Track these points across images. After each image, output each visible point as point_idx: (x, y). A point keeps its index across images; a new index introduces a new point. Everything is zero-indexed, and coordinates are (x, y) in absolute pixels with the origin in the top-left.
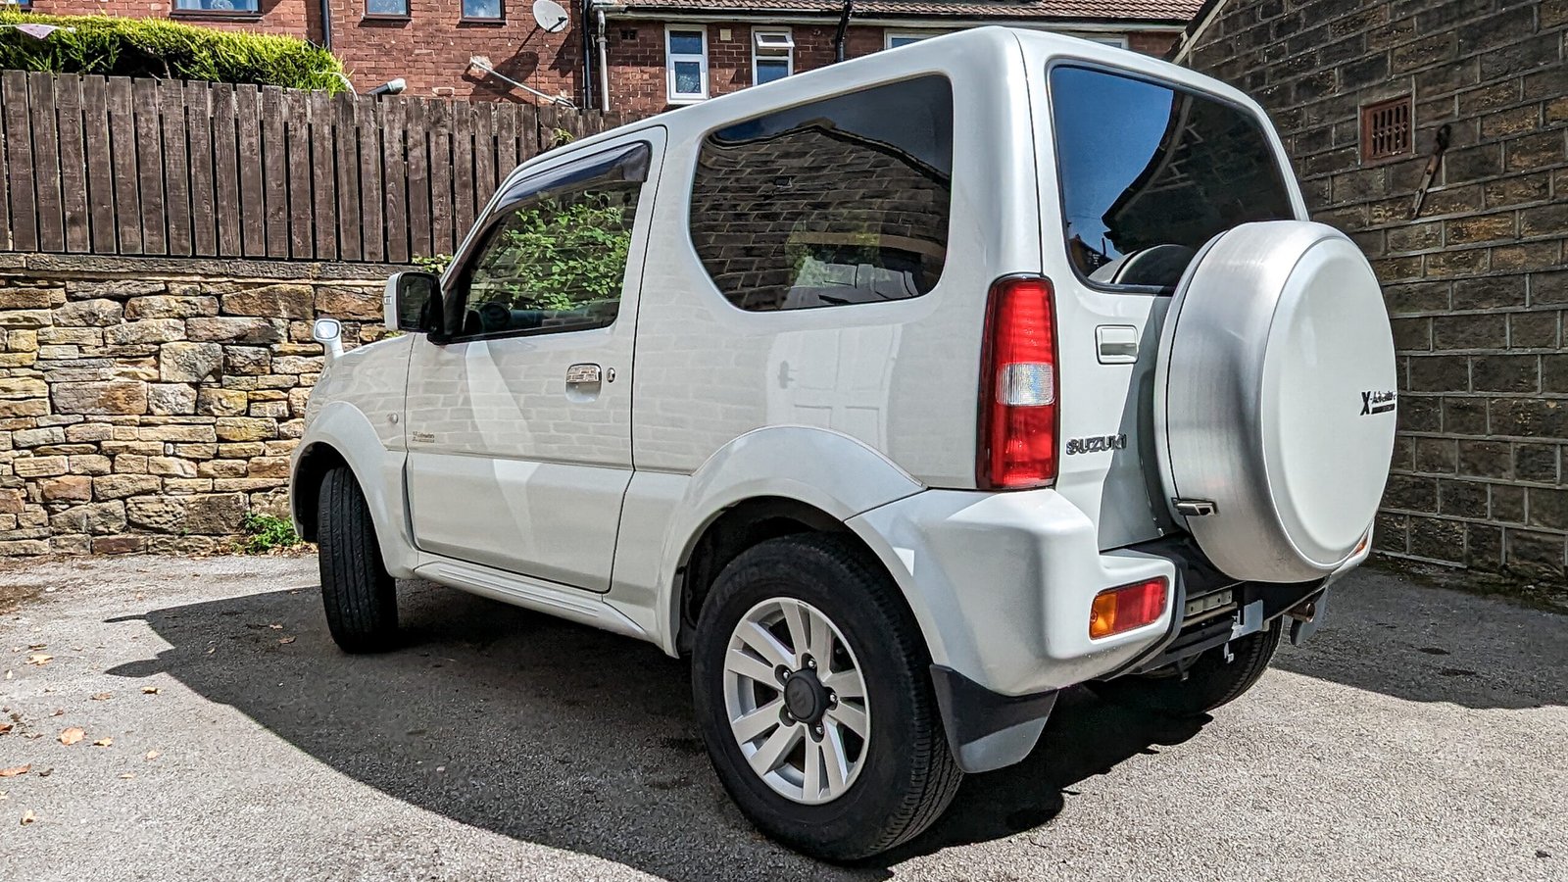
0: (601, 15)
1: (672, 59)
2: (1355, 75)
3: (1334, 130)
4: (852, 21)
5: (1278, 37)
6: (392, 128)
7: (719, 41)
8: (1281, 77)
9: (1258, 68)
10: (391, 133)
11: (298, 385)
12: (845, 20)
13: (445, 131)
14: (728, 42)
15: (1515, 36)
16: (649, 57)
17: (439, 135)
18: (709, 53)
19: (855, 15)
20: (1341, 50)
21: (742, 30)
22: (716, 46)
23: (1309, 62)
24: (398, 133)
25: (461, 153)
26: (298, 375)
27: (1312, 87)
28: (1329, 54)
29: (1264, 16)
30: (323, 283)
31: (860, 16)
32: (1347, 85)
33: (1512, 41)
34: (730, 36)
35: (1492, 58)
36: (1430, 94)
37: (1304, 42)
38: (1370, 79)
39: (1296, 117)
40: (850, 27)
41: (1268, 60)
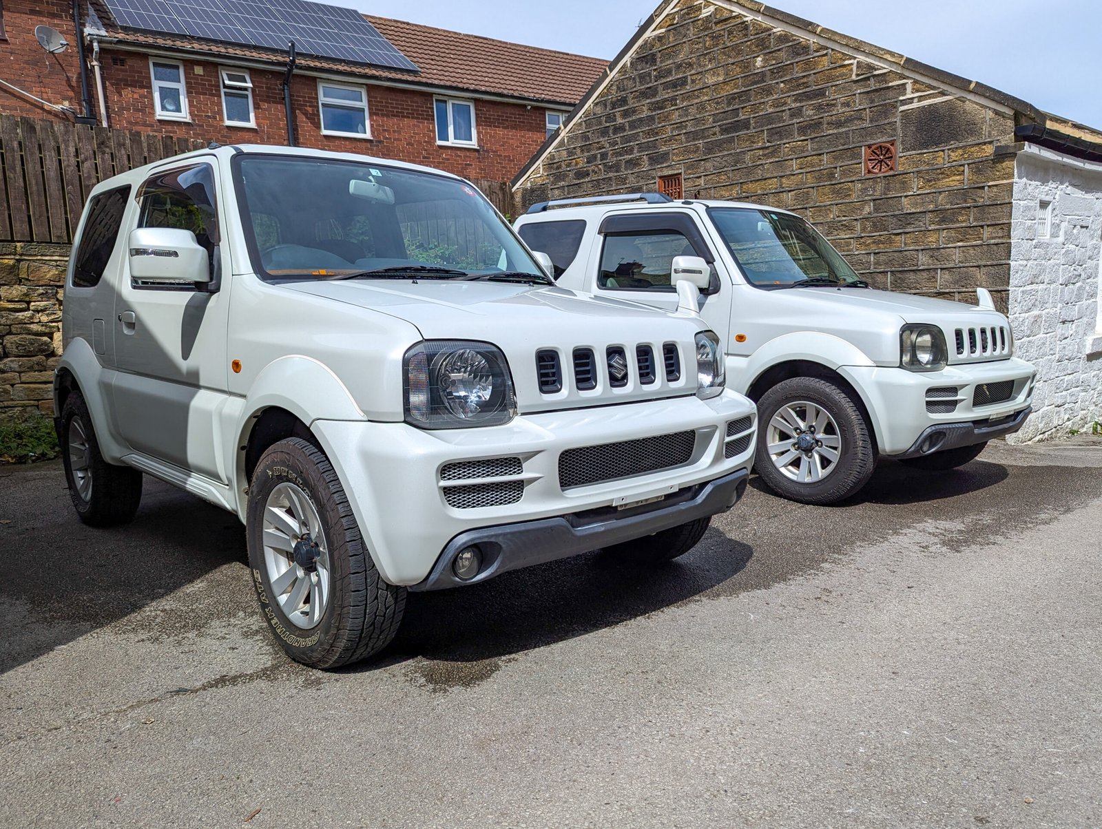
0: (95, 45)
1: (156, 85)
2: (654, 160)
3: (645, 188)
4: (296, 71)
5: (614, 134)
6: (67, 146)
7: (194, 74)
8: (616, 157)
9: (604, 150)
10: (67, 150)
11: (10, 333)
12: (290, 71)
13: (107, 150)
14: (200, 75)
15: (727, 151)
16: (137, 81)
17: (104, 153)
18: (187, 83)
19: (298, 67)
20: (647, 146)
21: (212, 67)
22: (192, 78)
23: (631, 151)
24: (72, 150)
25: (121, 167)
26: (10, 326)
27: (633, 163)
28: (641, 147)
29: (606, 122)
30: (26, 258)
31: (301, 68)
32: (651, 164)
33: (726, 153)
34: (202, 71)
35: (718, 159)
36: (690, 174)
37: (628, 139)
38: (662, 163)
39: (626, 179)
40: (294, 75)
41: (610, 147)
